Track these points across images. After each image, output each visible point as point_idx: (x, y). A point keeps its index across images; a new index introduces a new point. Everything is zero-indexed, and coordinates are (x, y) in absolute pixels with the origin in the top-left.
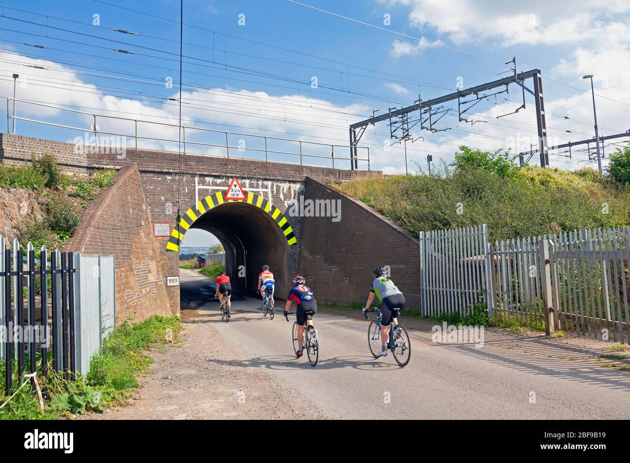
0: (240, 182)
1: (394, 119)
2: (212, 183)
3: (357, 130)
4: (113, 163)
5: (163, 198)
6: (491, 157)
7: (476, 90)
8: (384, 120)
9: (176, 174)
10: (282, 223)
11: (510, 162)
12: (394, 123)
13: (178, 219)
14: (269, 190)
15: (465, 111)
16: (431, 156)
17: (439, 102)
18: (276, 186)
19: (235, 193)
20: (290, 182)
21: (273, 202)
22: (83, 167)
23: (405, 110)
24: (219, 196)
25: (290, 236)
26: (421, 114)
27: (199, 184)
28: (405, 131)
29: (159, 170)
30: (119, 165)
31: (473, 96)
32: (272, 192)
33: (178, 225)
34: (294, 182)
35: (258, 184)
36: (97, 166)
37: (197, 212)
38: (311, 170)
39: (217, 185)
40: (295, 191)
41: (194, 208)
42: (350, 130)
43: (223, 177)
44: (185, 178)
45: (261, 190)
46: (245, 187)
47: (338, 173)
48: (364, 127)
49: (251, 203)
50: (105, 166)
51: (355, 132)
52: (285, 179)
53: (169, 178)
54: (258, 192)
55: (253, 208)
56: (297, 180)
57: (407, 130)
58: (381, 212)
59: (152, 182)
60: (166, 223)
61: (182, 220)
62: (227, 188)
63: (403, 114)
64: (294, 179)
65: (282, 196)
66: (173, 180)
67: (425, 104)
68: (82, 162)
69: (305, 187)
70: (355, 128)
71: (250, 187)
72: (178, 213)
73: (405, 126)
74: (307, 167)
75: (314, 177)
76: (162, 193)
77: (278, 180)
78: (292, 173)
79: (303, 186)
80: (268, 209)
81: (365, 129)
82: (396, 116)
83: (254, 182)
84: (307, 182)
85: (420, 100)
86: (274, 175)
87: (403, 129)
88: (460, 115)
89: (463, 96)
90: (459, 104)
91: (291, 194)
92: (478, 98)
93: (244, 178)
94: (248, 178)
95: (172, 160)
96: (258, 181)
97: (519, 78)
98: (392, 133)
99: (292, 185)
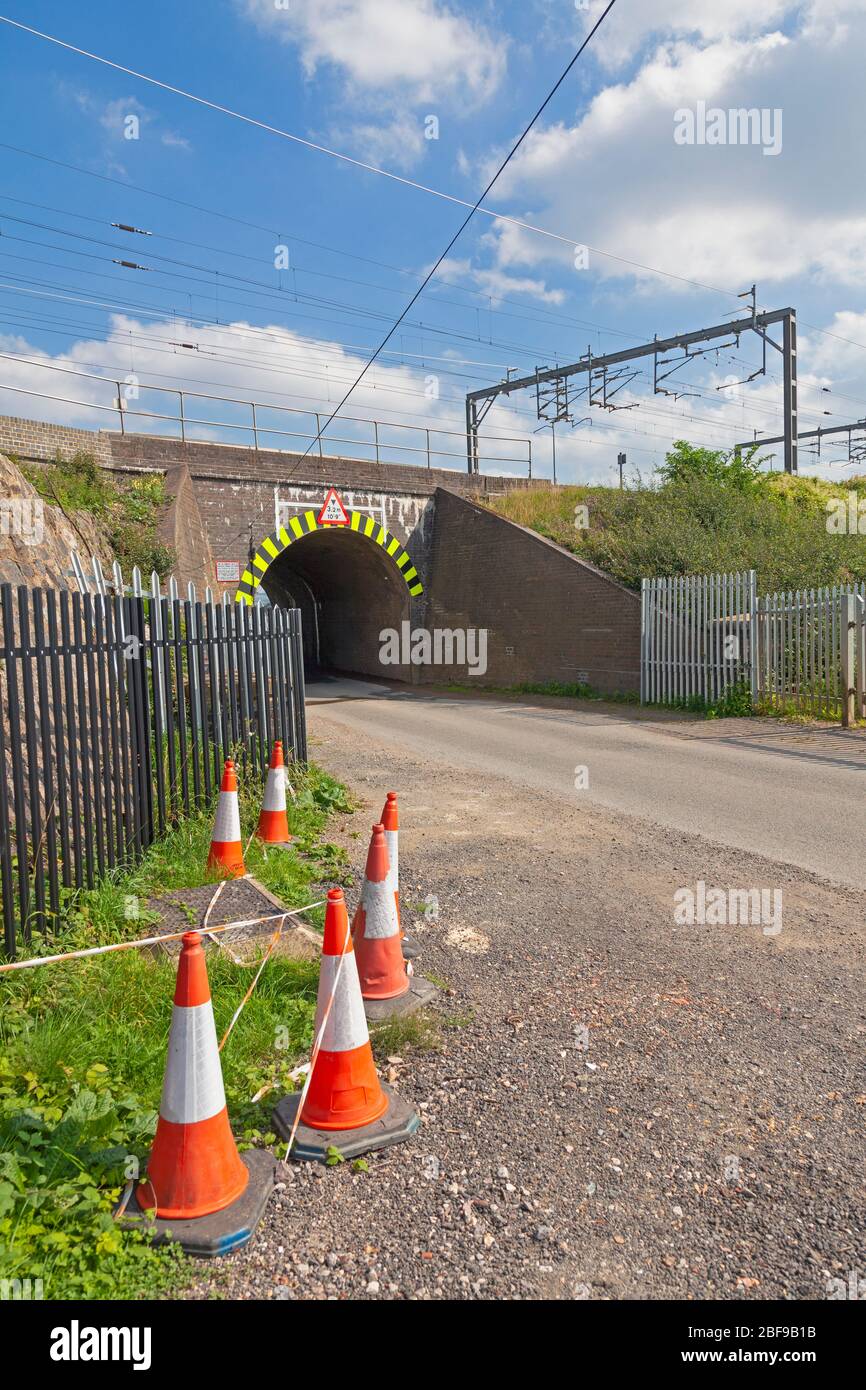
0: (340, 496)
1: (543, 386)
2: (299, 496)
3: (479, 403)
4: (151, 463)
5: (227, 521)
6: (723, 460)
7: (684, 341)
8: (526, 387)
9: (246, 481)
10: (401, 562)
11: (753, 469)
12: (544, 393)
13: (252, 555)
14: (383, 509)
15: (665, 376)
16: (625, 455)
17: (621, 360)
18: (393, 502)
19: (333, 514)
20: (413, 495)
21: (389, 527)
22: (108, 469)
23: (562, 372)
24: (310, 517)
25: (414, 582)
26: (591, 380)
27: (280, 498)
28: (560, 407)
29: (221, 475)
30: (161, 468)
31: (679, 351)
32: (388, 512)
33: (251, 564)
34: (419, 496)
35: (366, 499)
36: (128, 468)
37: (277, 544)
38: (444, 476)
39: (306, 500)
40: (420, 510)
41: (273, 537)
42: (467, 402)
43: (315, 487)
44: (259, 489)
45: (371, 509)
46: (348, 504)
47: (483, 482)
48: (491, 398)
49: (356, 529)
50: (140, 469)
51: (474, 407)
52: (407, 491)
53: (236, 488)
54: (367, 512)
55: (359, 537)
56: (424, 492)
57: (566, 406)
58: (568, 547)
59: (212, 496)
60: (234, 560)
61: (257, 556)
62: (320, 506)
63: (558, 378)
64: (420, 492)
65: (401, 519)
66: (242, 492)
67: (597, 362)
68: (105, 462)
69: (435, 504)
70: (475, 400)
71: (355, 504)
72: (251, 544)
73: (562, 399)
74: (439, 472)
75: (448, 489)
76: (226, 512)
77: (396, 493)
78: (417, 480)
79: (432, 503)
80: (381, 539)
81: (492, 401)
82: (546, 381)
83: (361, 495)
84: (439, 497)
85: (589, 355)
86: (390, 485)
87: (558, 404)
88: (656, 382)
89: (663, 350)
90: (656, 365)
91: (415, 516)
92: (687, 355)
93: (347, 490)
94: (352, 490)
95: (239, 459)
96: (366, 493)
97: (759, 322)
98: (539, 410)
99: (416, 501)
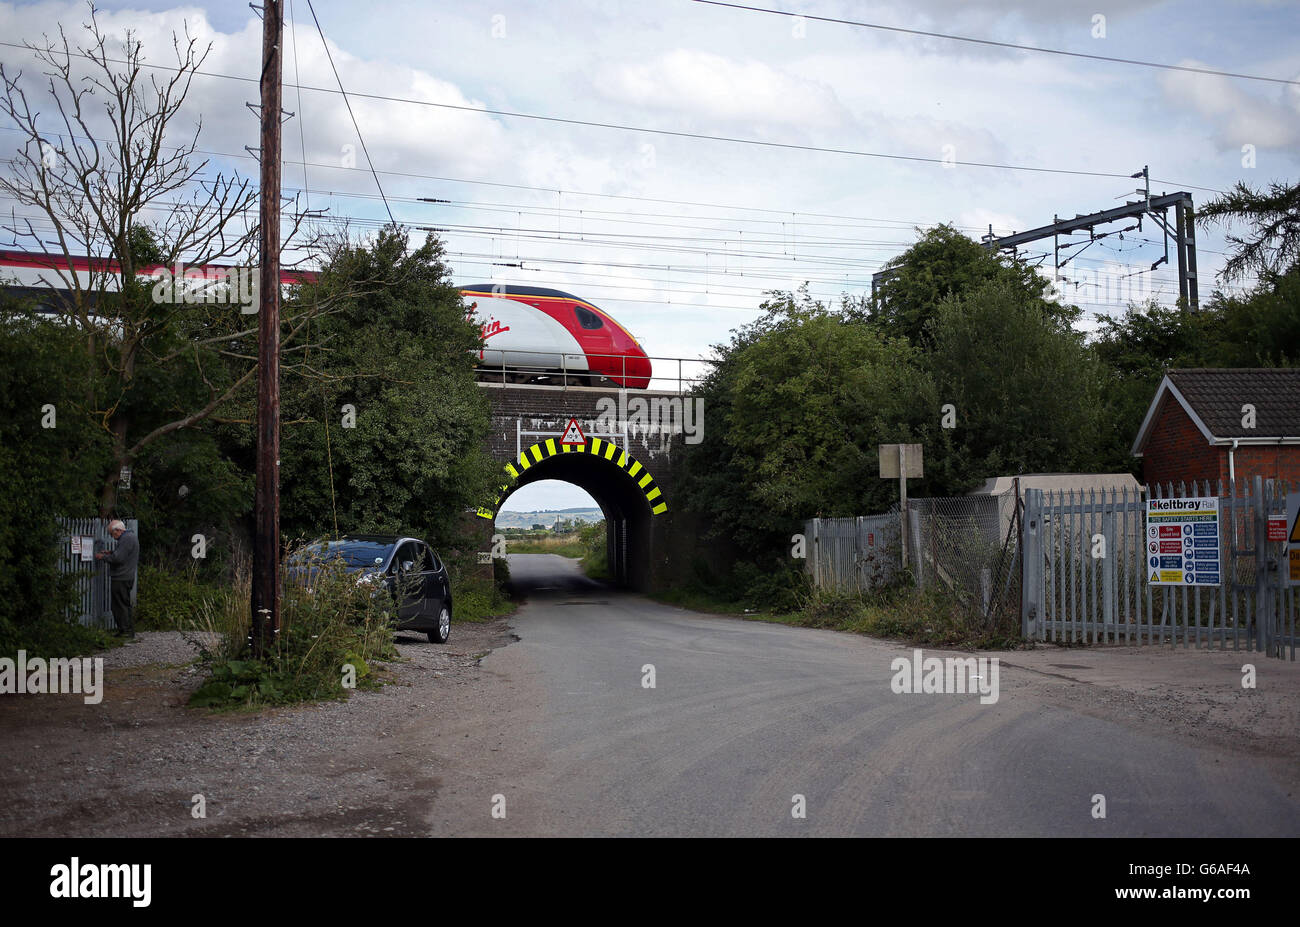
0: (580, 425)
2: (541, 426)
10: (644, 482)
14: (625, 435)
15: (1065, 262)
21: (631, 451)
24: (550, 445)
25: (657, 502)
27: (522, 429)
31: (1083, 233)
32: (630, 437)
39: (548, 430)
41: (514, 462)
43: (556, 418)
44: (503, 422)
45: (611, 435)
46: (589, 431)
49: (597, 454)
54: (608, 438)
55: (599, 460)
65: (645, 443)
71: (596, 431)
80: (622, 462)
88: (1057, 268)
90: (1057, 248)
91: (659, 441)
92: (1092, 238)
93: (587, 419)
